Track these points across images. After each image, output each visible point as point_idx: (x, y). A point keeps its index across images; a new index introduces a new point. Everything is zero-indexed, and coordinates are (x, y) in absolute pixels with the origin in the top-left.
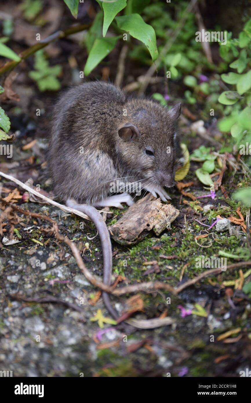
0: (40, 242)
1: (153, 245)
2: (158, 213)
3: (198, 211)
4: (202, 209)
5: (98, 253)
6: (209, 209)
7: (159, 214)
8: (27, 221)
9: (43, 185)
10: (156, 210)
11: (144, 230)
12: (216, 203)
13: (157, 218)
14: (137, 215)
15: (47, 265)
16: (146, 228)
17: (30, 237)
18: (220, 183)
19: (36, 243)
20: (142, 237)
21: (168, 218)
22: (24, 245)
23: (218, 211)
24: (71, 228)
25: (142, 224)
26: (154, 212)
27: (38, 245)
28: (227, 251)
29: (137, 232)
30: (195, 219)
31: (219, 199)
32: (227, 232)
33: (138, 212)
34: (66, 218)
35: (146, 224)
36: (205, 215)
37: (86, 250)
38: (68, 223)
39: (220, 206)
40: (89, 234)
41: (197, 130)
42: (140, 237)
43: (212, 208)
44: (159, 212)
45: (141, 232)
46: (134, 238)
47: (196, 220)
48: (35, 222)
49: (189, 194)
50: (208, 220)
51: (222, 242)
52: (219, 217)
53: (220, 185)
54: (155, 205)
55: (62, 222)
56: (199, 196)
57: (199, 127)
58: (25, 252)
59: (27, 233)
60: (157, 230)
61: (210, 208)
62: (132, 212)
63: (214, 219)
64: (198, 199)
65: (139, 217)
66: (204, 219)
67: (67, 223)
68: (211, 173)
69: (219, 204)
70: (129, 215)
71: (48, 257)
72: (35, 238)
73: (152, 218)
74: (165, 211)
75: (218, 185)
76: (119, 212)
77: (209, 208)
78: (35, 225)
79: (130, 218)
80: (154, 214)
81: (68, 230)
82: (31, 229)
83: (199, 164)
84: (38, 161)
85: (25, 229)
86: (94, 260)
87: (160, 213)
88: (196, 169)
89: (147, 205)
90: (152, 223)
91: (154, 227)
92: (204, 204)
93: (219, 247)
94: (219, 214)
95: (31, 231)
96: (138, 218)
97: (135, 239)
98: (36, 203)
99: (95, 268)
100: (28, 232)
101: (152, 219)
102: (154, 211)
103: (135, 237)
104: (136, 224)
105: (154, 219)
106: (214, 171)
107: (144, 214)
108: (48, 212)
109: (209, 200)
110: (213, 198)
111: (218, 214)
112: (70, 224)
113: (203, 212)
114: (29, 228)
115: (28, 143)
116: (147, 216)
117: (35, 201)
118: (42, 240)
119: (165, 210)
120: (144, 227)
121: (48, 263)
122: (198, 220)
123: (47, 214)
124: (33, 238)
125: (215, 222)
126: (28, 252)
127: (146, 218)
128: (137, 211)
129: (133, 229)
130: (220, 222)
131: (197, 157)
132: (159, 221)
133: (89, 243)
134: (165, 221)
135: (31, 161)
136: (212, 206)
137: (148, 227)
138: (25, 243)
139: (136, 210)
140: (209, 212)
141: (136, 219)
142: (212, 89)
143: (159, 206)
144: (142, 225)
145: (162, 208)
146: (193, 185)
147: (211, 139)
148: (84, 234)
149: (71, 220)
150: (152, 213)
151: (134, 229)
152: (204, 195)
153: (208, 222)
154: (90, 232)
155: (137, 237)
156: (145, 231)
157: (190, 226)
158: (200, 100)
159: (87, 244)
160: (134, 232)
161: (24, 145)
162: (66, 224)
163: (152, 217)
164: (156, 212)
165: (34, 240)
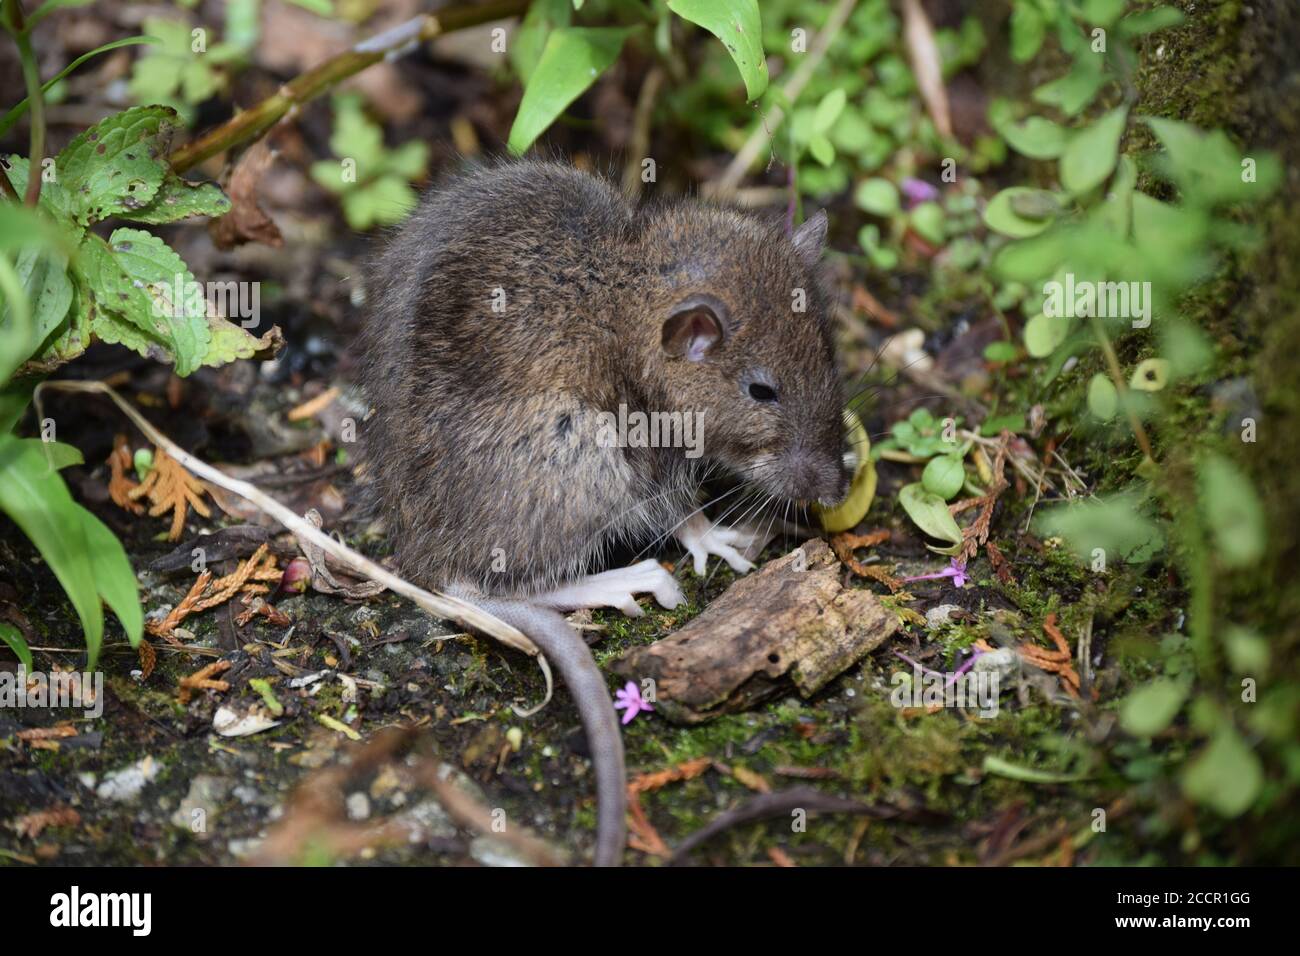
0: (348, 725)
1: (748, 736)
2: (819, 617)
3: (908, 628)
4: (921, 621)
5: (555, 763)
6: (946, 619)
7: (821, 621)
8: (300, 657)
9: (359, 538)
10: (813, 606)
11: (756, 674)
12: (969, 601)
13: (809, 636)
14: (744, 615)
15: (374, 805)
16: (762, 667)
17: (313, 709)
18: (984, 533)
19: (332, 730)
20: (746, 698)
21: (850, 637)
22: (290, 737)
23: (979, 627)
24: (458, 679)
25: (752, 651)
26: (804, 611)
27: (341, 736)
28: (1011, 758)
29: (726, 680)
30: (898, 651)
31: (981, 587)
32: (1012, 696)
33: (754, 604)
34: (439, 646)
35: (764, 653)
36: (934, 641)
37: (511, 752)
38: (448, 663)
39: (986, 609)
40: (522, 699)
41: (901, 359)
42: (740, 698)
43: (957, 616)
44: (823, 616)
45: (741, 679)
46: (711, 699)
47: (900, 654)
48: (330, 660)
49: (876, 571)
50: (942, 657)
51: (994, 730)
52: (981, 644)
53: (982, 541)
54: (814, 587)
55: (427, 660)
56: (909, 577)
57: (908, 349)
58: (293, 759)
59: (300, 697)
60: (804, 678)
61: (951, 615)
62: (735, 602)
63: (965, 652)
64: (907, 586)
65: (748, 625)
66: (930, 654)
67: (442, 662)
68: (950, 502)
69: (982, 601)
70: (720, 612)
71: (375, 775)
72: (331, 712)
73: (793, 634)
74: (844, 614)
75: (978, 538)
76: (628, 627)
77: (946, 616)
78: (330, 668)
79: (720, 623)
80: (802, 621)
81: (447, 687)
82: (317, 681)
83: (909, 470)
84: (343, 458)
85: (294, 683)
86: (538, 786)
87: (827, 618)
88: (898, 490)
89: (787, 585)
90: (790, 650)
91: (794, 665)
92: (927, 603)
93: (982, 747)
94: (982, 637)
95: (317, 687)
96: (742, 629)
97: (717, 702)
98: (336, 598)
99: (543, 814)
100: (305, 694)
101: (793, 639)
102: (807, 608)
103: (716, 696)
104: (729, 650)
105: (797, 638)
106: (963, 494)
107: (766, 618)
108: (378, 625)
109: (946, 591)
110: (959, 582)
111: (977, 637)
112: (455, 666)
113: (926, 630)
114: (309, 679)
115: (306, 398)
116: (777, 626)
117: (331, 591)
118: (354, 721)
119: (845, 611)
120: (757, 665)
121: (376, 795)
122: (909, 654)
123: (374, 631)
124: (321, 712)
125: (970, 663)
126: (305, 758)
127: (772, 630)
128: (748, 601)
129: (716, 668)
130: (988, 661)
131: (903, 450)
132: (814, 647)
133: (522, 729)
134: (841, 647)
135: (318, 457)
136: (956, 608)
137: (773, 665)
138: (295, 729)
139: (748, 597)
140: (945, 631)
141: (737, 631)
142: (954, 227)
143: (829, 592)
144: (753, 655)
145: (837, 601)
146: (886, 543)
147: (950, 391)
148: (503, 700)
149: (458, 654)
150: (796, 615)
151: (720, 666)
152: (928, 573)
153: (942, 664)
154: (524, 695)
155: (725, 697)
156: (759, 677)
157: (879, 675)
158: (911, 264)
159: (515, 735)
160: (715, 678)
161: (295, 405)
162: (440, 666)
163: (793, 629)
164: (812, 614)
165: (325, 718)
